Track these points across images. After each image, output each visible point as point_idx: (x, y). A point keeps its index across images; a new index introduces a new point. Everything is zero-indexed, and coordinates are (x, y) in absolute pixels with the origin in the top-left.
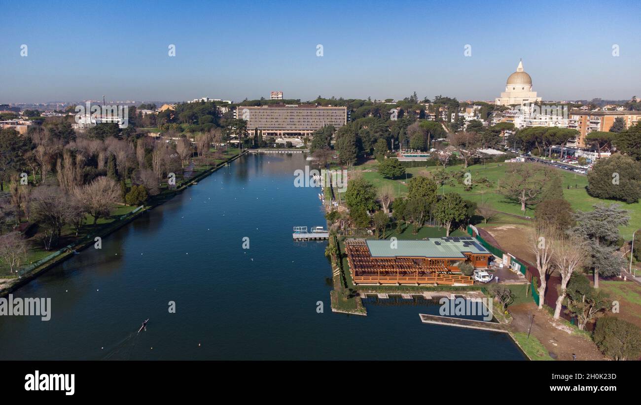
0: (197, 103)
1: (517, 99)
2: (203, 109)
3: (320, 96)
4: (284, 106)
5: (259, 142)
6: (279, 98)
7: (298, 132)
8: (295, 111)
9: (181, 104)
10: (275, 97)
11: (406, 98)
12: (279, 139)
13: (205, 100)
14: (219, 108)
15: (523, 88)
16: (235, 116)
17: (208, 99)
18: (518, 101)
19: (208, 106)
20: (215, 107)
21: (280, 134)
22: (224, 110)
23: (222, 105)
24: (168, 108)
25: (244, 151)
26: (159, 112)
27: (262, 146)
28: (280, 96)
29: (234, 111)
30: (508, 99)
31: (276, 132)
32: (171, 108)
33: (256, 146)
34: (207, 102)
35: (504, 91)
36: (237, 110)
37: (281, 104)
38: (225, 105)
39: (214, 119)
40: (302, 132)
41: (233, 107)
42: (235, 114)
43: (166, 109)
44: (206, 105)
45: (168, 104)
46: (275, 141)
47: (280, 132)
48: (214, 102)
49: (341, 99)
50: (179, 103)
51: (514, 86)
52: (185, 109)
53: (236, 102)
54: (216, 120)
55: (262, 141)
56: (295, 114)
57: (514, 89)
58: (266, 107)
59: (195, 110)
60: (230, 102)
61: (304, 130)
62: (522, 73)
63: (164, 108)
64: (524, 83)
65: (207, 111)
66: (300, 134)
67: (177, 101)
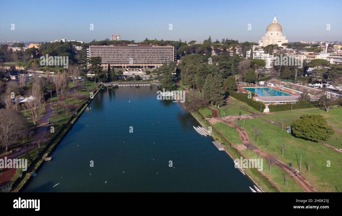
0: (57, 43)
1: (275, 41)
2: (61, 48)
3: (147, 38)
4: (127, 46)
5: (112, 76)
6: (118, 40)
7: (138, 65)
8: (136, 50)
9: (44, 43)
10: (114, 39)
11: (206, 40)
12: (126, 72)
13: (64, 41)
14: (74, 47)
15: (277, 34)
16: (88, 53)
17: (66, 40)
18: (275, 42)
19: (66, 46)
20: (71, 46)
21: (124, 67)
22: (78, 48)
23: (77, 44)
24: (34, 47)
25: (101, 85)
26: (26, 50)
27: (114, 79)
28: (118, 38)
29: (87, 49)
30: (268, 41)
31: (121, 65)
32: (36, 47)
33: (109, 80)
34: (65, 42)
35: (264, 36)
36: (90, 48)
37: (124, 44)
38: (79, 44)
39: (71, 56)
40: (141, 65)
41: (86, 46)
42: (88, 52)
43: (32, 47)
44: (64, 44)
45: (34, 43)
46: (122, 73)
47: (124, 65)
48: (70, 42)
49: (162, 41)
50: (43, 42)
51: (272, 33)
52: (47, 47)
53: (87, 42)
54: (72, 56)
55: (115, 75)
56: (136, 52)
57: (272, 34)
58: (112, 46)
59: (55, 49)
60: (82, 43)
61: (142, 64)
62: (277, 24)
63: (31, 46)
64: (278, 30)
65: (65, 49)
66: (139, 67)
67: (41, 42)
